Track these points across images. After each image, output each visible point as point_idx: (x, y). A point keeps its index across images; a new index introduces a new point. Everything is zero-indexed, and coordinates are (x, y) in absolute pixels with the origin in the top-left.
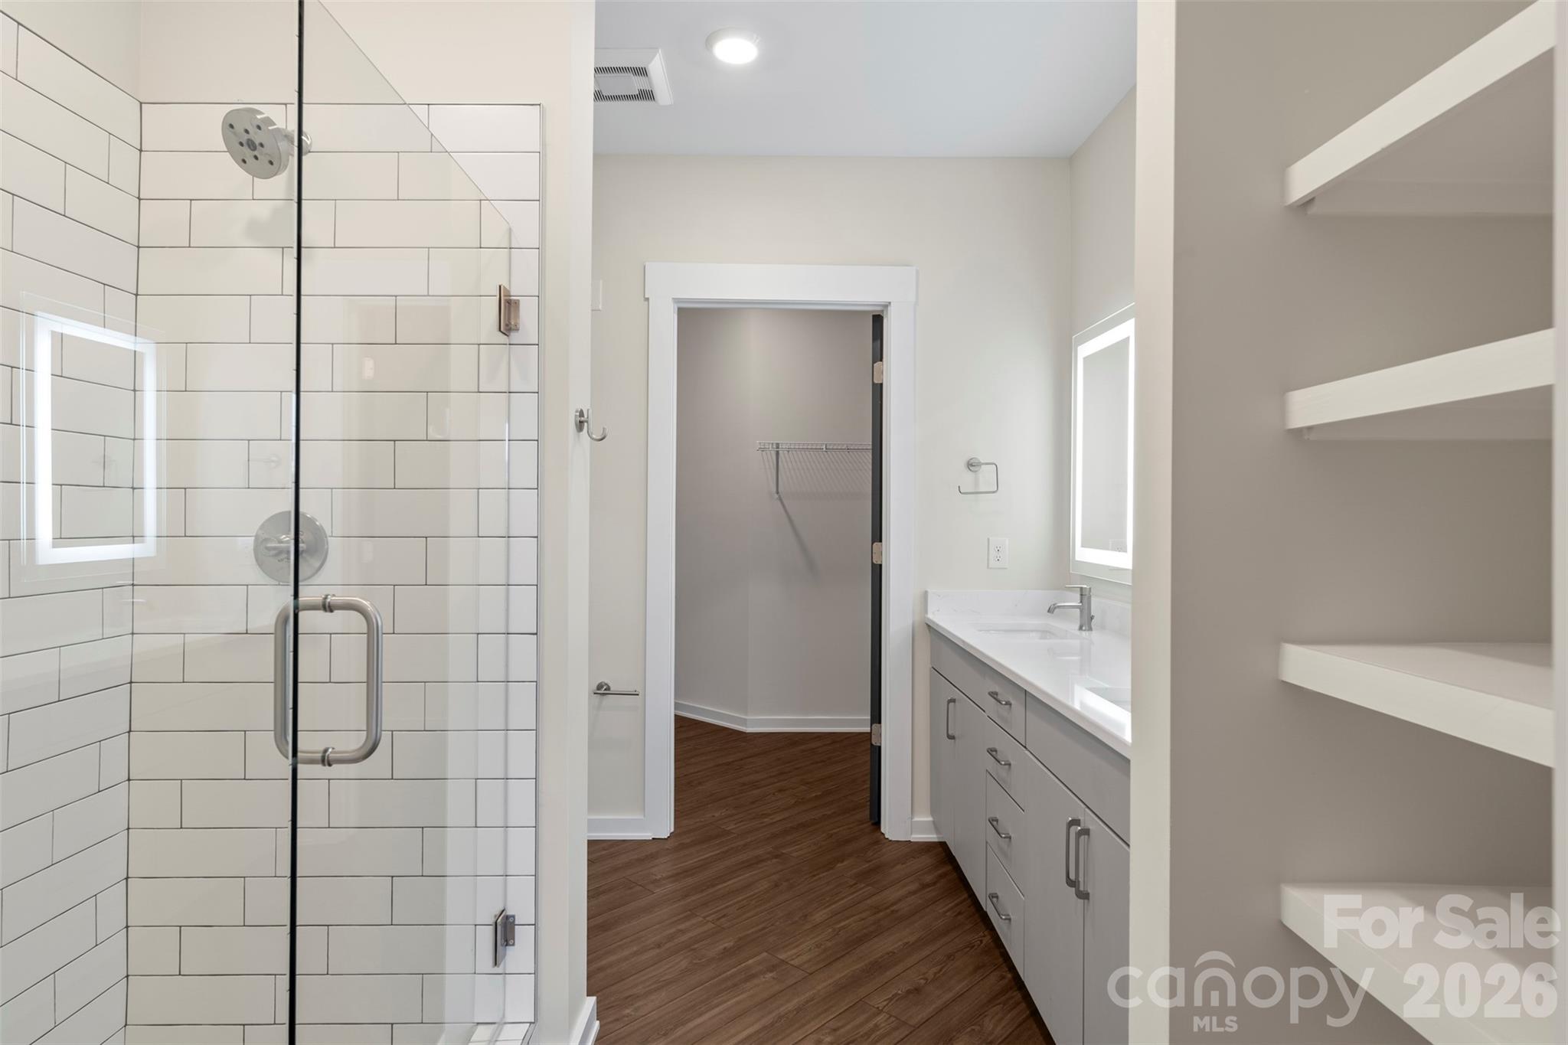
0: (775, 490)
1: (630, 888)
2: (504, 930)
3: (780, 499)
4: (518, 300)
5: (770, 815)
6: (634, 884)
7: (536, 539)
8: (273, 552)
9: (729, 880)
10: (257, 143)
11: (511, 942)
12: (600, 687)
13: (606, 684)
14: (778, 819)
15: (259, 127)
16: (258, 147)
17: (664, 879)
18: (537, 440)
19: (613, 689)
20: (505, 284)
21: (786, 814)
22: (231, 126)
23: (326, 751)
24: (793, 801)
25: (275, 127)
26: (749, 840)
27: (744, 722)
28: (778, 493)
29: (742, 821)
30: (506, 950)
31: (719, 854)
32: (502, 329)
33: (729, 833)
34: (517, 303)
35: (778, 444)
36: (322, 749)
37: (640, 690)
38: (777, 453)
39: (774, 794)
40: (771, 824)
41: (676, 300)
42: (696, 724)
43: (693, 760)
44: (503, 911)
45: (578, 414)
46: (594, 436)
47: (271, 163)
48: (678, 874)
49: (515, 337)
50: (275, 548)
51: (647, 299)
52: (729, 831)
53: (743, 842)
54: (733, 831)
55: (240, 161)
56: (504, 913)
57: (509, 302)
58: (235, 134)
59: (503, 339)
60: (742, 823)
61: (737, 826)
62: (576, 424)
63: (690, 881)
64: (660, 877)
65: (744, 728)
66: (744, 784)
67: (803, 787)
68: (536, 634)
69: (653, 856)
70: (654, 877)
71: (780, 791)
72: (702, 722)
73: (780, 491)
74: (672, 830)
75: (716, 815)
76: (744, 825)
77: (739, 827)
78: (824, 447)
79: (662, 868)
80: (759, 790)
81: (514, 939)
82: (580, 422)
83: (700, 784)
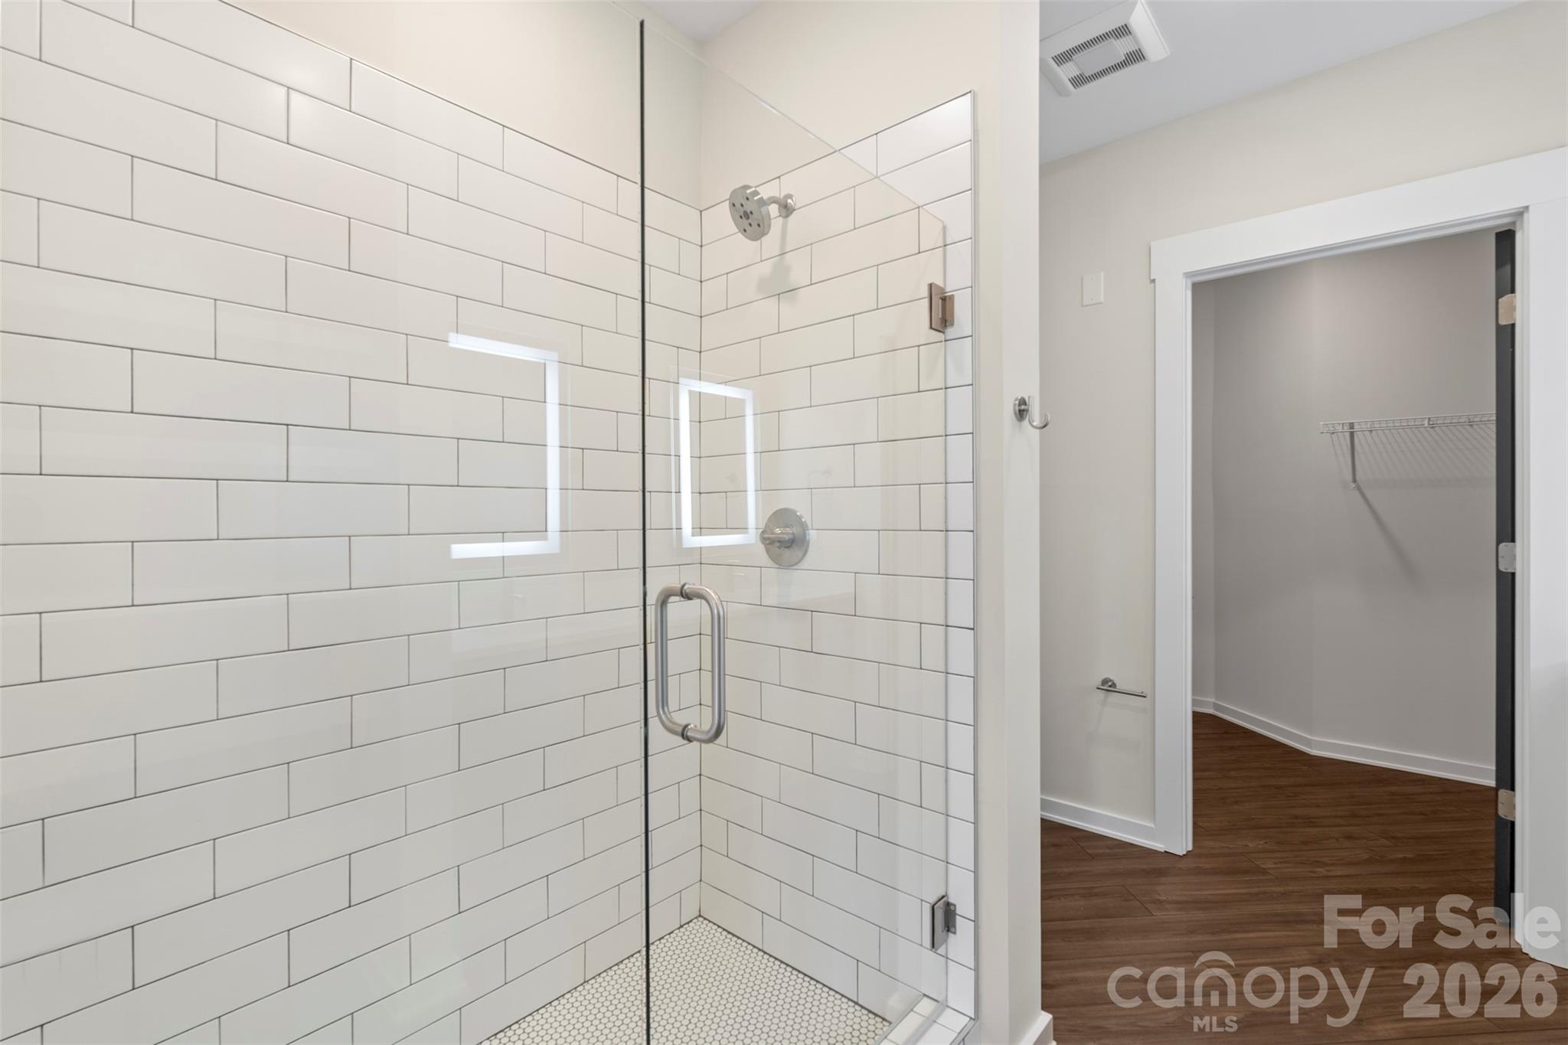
0: (1350, 477)
1: (1126, 900)
2: (945, 917)
3: (1359, 488)
4: (953, 295)
5: (1326, 864)
6: (1132, 897)
7: (972, 533)
8: (768, 542)
9: (1253, 931)
10: (749, 212)
11: (952, 929)
12: (1105, 682)
13: (1111, 680)
14: (1339, 873)
15: (747, 199)
16: (750, 215)
17: (1169, 902)
18: (972, 433)
19: (1119, 687)
20: (940, 283)
21: (1352, 870)
22: (734, 205)
23: (686, 726)
24: (1365, 856)
25: (759, 196)
26: (1290, 888)
27: (1308, 742)
28: (1355, 481)
29: (1285, 862)
30: (948, 936)
31: (1244, 894)
32: (933, 326)
33: (1264, 872)
34: (952, 298)
35: (1352, 426)
36: (684, 723)
37: (1147, 692)
38: (1352, 435)
39: (1337, 840)
40: (1327, 877)
41: (1187, 275)
42: (1245, 732)
43: (1233, 773)
44: (943, 897)
45: (1017, 402)
46: (1035, 424)
47: (759, 225)
48: (1187, 902)
49: (951, 332)
50: (769, 539)
51: (1153, 281)
52: (1263, 869)
53: (1281, 889)
54: (1271, 872)
55: (743, 231)
56: (945, 899)
57: (944, 299)
58: (736, 210)
59: (940, 336)
60: (1285, 865)
61: (1279, 865)
62: (1015, 413)
63: (1200, 915)
64: (1165, 898)
65: (1309, 750)
66: (1296, 817)
67: (1385, 841)
68: (973, 629)
69: (1160, 873)
70: (1157, 897)
71: (1349, 837)
72: (1253, 732)
73: (1358, 478)
74: (1190, 848)
75: (1251, 845)
76: (1287, 867)
77: (1278, 868)
78: (1426, 422)
79: (1168, 890)
80: (1316, 829)
81: (955, 928)
82: (1020, 411)
83: (1237, 803)
